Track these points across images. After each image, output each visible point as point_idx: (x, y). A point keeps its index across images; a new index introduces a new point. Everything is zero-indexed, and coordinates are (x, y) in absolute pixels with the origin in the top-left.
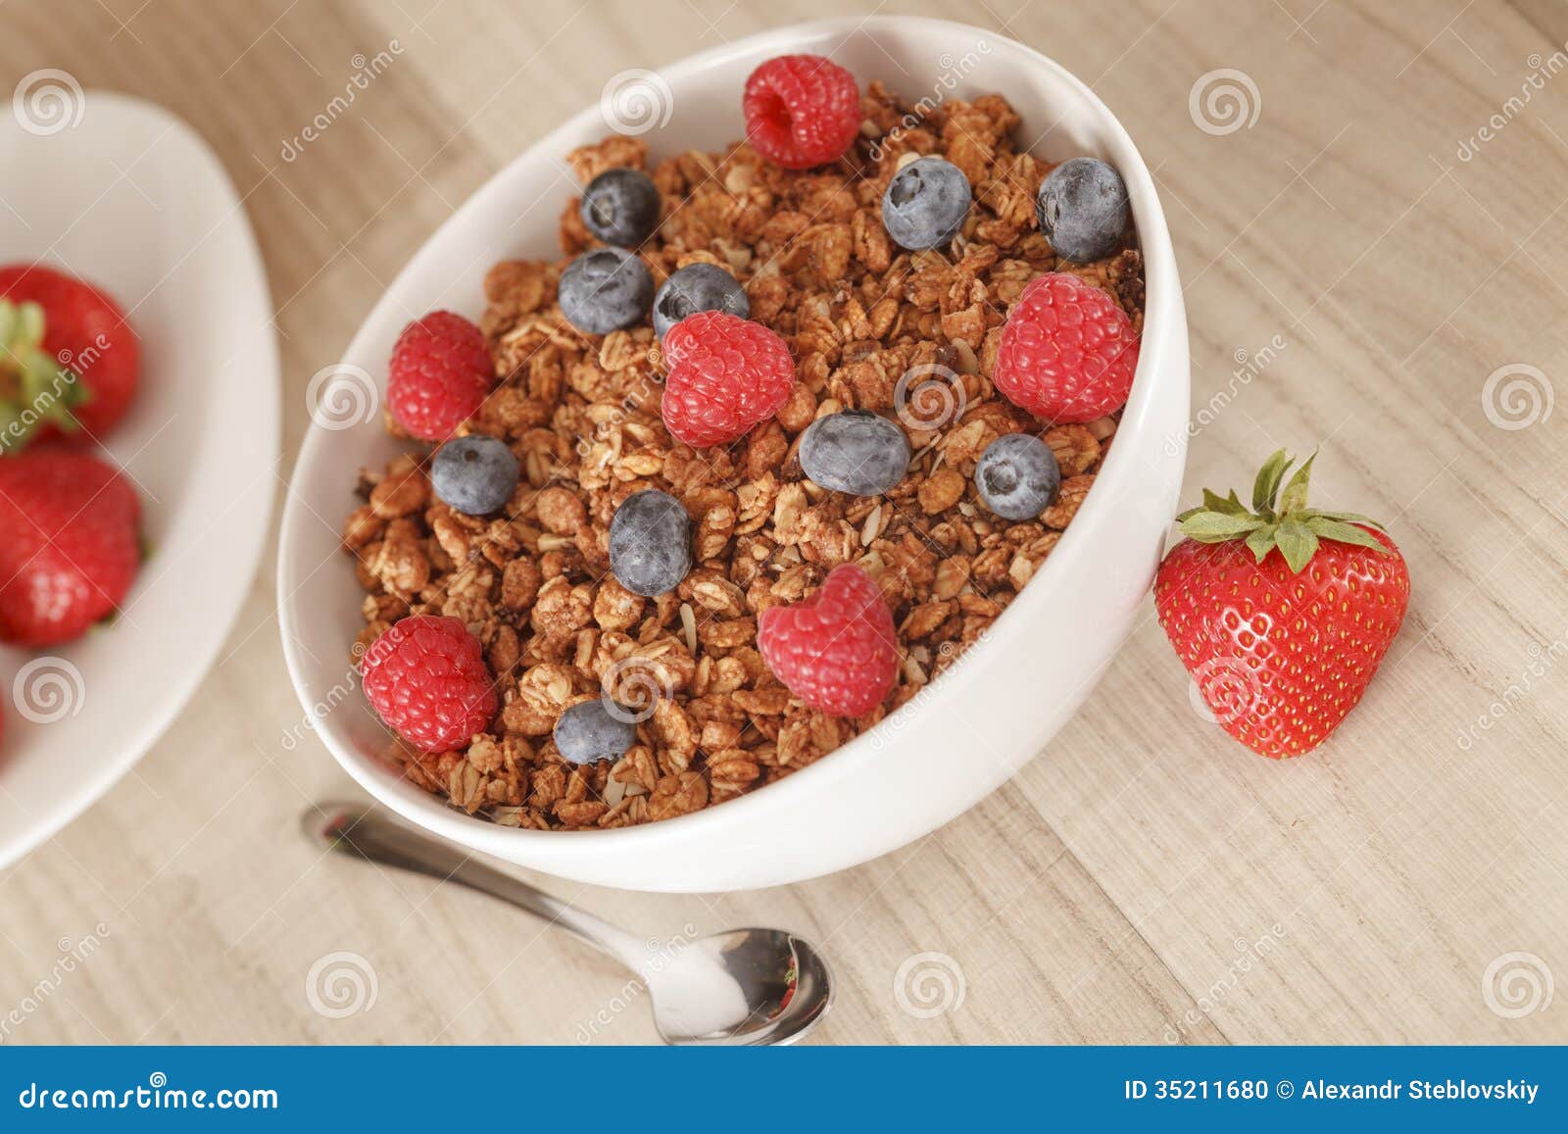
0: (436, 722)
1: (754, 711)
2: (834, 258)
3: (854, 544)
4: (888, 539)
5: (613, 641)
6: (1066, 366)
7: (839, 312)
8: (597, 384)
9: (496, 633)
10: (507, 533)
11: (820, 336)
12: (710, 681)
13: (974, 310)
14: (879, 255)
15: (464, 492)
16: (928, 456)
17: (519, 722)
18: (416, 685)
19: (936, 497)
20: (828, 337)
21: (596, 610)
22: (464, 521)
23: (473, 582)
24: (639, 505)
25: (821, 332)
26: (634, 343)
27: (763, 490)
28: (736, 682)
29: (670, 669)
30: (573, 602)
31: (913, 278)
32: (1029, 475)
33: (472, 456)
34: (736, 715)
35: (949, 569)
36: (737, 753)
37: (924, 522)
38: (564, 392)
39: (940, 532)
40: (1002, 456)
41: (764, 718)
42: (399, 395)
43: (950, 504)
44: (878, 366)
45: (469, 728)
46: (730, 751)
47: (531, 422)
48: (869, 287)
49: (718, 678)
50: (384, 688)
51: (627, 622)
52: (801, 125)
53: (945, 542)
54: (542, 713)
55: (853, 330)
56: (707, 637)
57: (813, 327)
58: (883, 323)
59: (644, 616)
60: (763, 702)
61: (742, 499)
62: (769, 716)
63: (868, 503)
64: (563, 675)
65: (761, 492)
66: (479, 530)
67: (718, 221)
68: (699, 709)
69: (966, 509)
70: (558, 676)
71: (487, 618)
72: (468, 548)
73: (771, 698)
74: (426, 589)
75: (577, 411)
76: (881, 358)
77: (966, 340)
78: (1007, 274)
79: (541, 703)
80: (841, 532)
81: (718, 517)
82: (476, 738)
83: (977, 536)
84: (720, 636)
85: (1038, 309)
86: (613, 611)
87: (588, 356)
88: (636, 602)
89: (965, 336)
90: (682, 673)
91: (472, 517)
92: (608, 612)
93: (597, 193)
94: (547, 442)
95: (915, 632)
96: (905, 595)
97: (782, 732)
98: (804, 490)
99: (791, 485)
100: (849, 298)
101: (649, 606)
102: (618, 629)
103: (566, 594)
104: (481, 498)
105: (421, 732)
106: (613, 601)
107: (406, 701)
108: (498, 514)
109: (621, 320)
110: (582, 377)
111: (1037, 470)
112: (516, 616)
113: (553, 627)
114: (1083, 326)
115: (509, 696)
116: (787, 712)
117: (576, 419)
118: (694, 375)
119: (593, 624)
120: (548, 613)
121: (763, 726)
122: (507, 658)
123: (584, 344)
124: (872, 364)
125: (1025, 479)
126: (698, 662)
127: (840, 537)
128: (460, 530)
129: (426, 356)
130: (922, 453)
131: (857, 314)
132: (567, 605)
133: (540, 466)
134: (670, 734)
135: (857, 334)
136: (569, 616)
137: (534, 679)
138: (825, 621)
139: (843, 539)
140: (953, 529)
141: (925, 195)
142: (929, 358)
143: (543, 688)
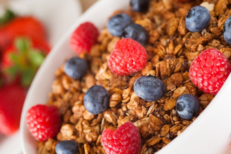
2: (172, 29)
3: (145, 114)
4: (153, 115)
6: (205, 78)
7: (167, 45)
13: (196, 53)
14: (182, 31)
16: (172, 93)
17: (61, 138)
19: (167, 106)
25: (160, 50)
29: (89, 136)
30: (81, 109)
31: (189, 39)
32: (187, 107)
35: (164, 128)
37: (163, 112)
39: (166, 116)
40: (182, 100)
43: (170, 109)
44: (168, 64)
45: (48, 137)
48: (179, 39)
51: (89, 119)
53: (166, 120)
57: (158, 48)
58: (176, 51)
59: (94, 119)
61: (123, 93)
63: (151, 103)
65: (127, 93)
69: (174, 112)
70: (70, 129)
71: (65, 107)
76: (170, 61)
78: (212, 44)
80: (142, 110)
81: (114, 97)
83: (174, 121)
85: (201, 59)
86: (87, 115)
94: (98, 63)
96: (149, 133)
100: (171, 41)
101: (97, 116)
103: (79, 107)
104: (74, 74)
106: (87, 112)
111: (190, 107)
114: (212, 67)
118: (116, 56)
119: (83, 117)
120: (75, 111)
122: (66, 119)
124: (166, 62)
125: (186, 108)
126: (98, 136)
127: (140, 111)
128: (69, 82)
130: (170, 92)
131: (171, 47)
132: (79, 110)
135: (169, 52)
136: (79, 113)
138: (114, 138)
139: (141, 112)
140: (169, 117)
141: (194, 17)
142: (180, 65)
143: (66, 131)
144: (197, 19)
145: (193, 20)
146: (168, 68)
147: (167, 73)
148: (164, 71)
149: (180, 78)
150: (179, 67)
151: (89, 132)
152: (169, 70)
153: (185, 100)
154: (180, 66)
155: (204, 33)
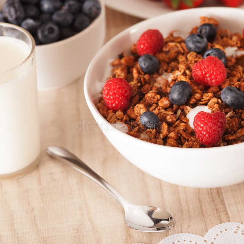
0: (114, 102)
1: (183, 135)
5: (160, 108)
8: (184, 61)
9: (135, 95)
10: (148, 78)
11: (238, 74)
12: (177, 125)
15: (145, 64)
17: (130, 113)
18: (116, 92)
21: (160, 101)
22: (141, 71)
23: (135, 84)
26: (197, 57)
27: (210, 95)
29: (170, 118)
30: (156, 97)
33: (151, 59)
34: (179, 135)
35: (241, 131)
36: (175, 141)
38: (176, 59)
41: (184, 138)
42: (141, 42)
45: (120, 108)
46: (174, 140)
47: (165, 61)
49: (179, 126)
50: (109, 88)
51: (165, 107)
54: (136, 114)
56: (181, 118)
59: (169, 107)
60: (186, 135)
61: (204, 96)
62: (186, 138)
63: (230, 110)
64: (146, 109)
65: (209, 96)
66: (143, 75)
68: (171, 129)
70: (144, 108)
71: (135, 91)
72: (138, 77)
81: (197, 96)
82: (120, 111)
84: (184, 119)
86: (163, 103)
87: (185, 55)
88: (169, 104)
90: (172, 120)
91: (143, 71)
92: (162, 103)
93: (204, 27)
94: (166, 67)
95: (227, 138)
97: (186, 142)
98: (218, 101)
99: (216, 98)
101: (171, 106)
102: (162, 107)
103: (155, 95)
104: (148, 67)
105: (110, 102)
106: (164, 101)
107: (111, 94)
109: (197, 50)
110: (181, 58)
112: (141, 94)
113: (148, 100)
115: (131, 107)
116: (190, 139)
117: (175, 65)
119: (157, 104)
120: (149, 96)
121: (183, 140)
122: (134, 101)
123: (185, 52)
126: (177, 120)
128: (139, 73)
129: (151, 36)
132: (154, 97)
133: (162, 71)
134: (162, 130)
136: (153, 99)
137: (139, 106)
143: (140, 109)
151: (171, 114)
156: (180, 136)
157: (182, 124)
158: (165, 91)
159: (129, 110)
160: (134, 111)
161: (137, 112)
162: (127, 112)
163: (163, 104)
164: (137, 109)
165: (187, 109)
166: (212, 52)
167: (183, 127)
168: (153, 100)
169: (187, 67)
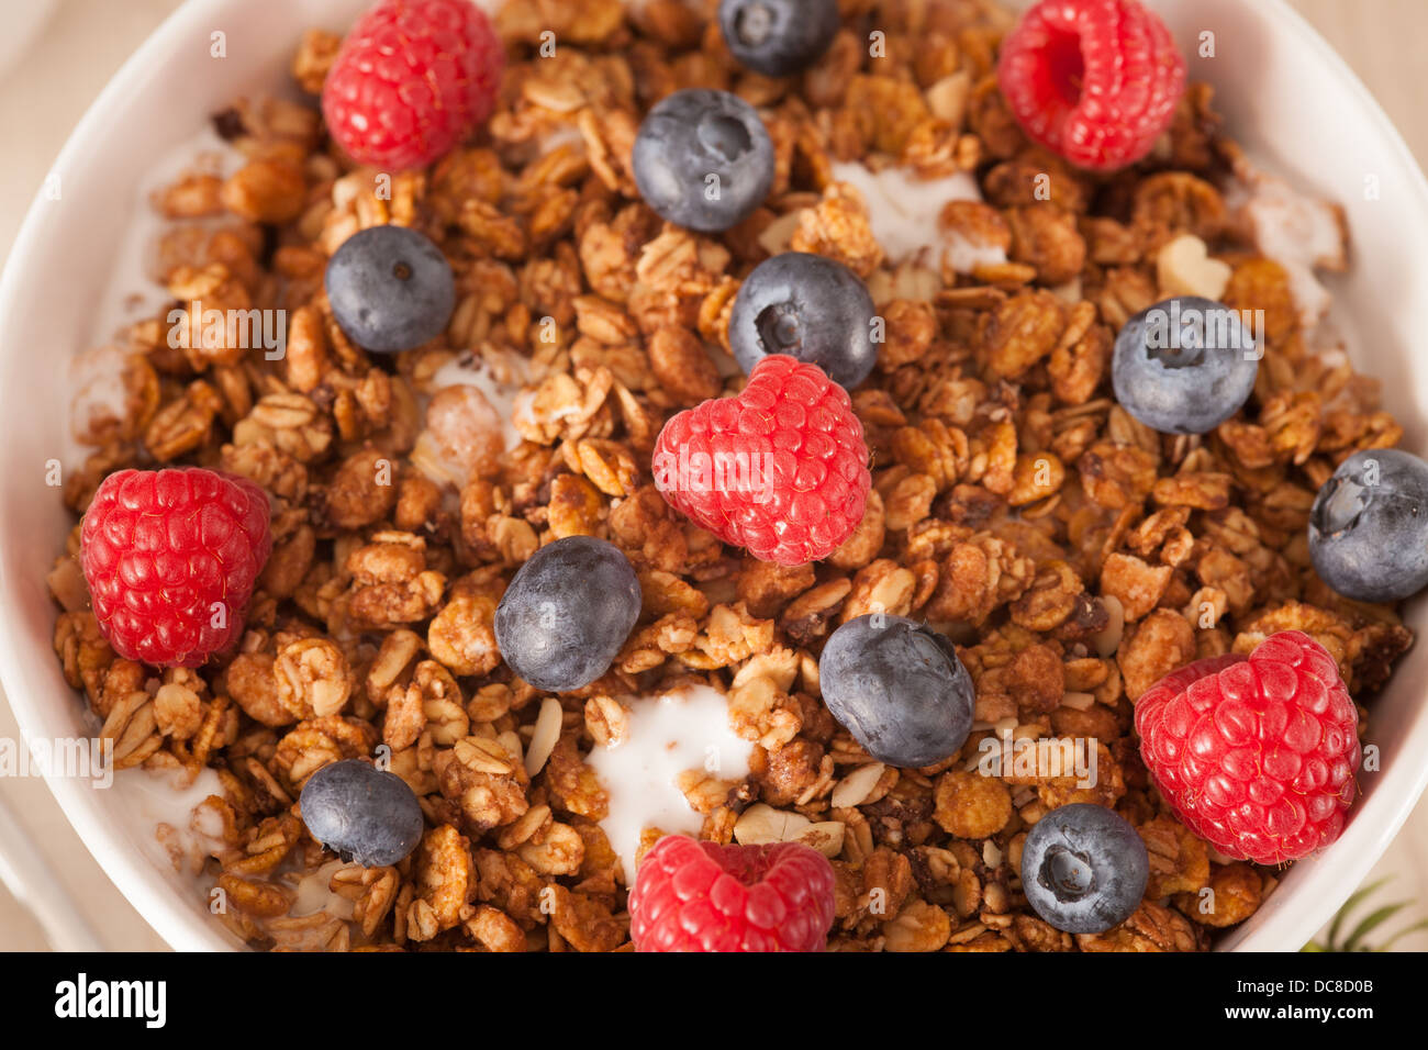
1: (561, 929)
2: (1021, 349)
3: (822, 795)
4: (867, 816)
5: (438, 687)
7: (980, 429)
8: (612, 271)
9: (291, 536)
10: (382, 403)
11: (941, 456)
12: (529, 842)
13: (1160, 574)
14: (1080, 385)
15: (363, 314)
17: (247, 690)
19: (962, 815)
20: (949, 463)
22: (338, 340)
23: (298, 429)
24: (591, 576)
25: (947, 452)
28: (560, 867)
29: (494, 800)
30: (414, 587)
32: (1105, 894)
33: (404, 274)
35: (921, 921)
37: (925, 829)
39: (940, 858)
40: (1087, 846)
43: (975, 836)
44: (994, 565)
47: (499, 252)
48: (1039, 418)
49: (542, 844)
51: (466, 670)
52: (1083, 119)
53: (938, 877)
55: (988, 471)
57: (940, 437)
59: (492, 677)
60: (580, 924)
61: (714, 622)
64: (345, 679)
65: (743, 639)
66: (348, 366)
67: (890, 129)
69: (990, 855)
70: (338, 677)
72: (320, 383)
73: (591, 926)
74: (232, 371)
75: (564, 281)
77: (1125, 607)
78: (1225, 534)
79: (293, 692)
83: (982, 902)
84: (577, 791)
86: (458, 646)
89: (1125, 600)
90: (504, 813)
91: (350, 342)
92: (450, 640)
94: (502, 295)
98: (799, 668)
99: (788, 652)
100: (1008, 421)
102: (450, 669)
103: (413, 571)
106: (466, 633)
108: (383, 361)
110: (598, 247)
111: (1118, 894)
112: (326, 525)
115: (256, 641)
117: (558, 293)
120: (372, 575)
124: (988, 554)
125: (1096, 897)
128: (326, 352)
131: (1006, 456)
132: (404, 584)
134: (436, 880)
135: (988, 480)
136: (397, 601)
137: (305, 657)
139: (813, 783)
140: (957, 870)
141: (1196, 372)
142: (1065, 603)
143: (309, 679)
144: (1207, 390)
145: (1188, 387)
146: (991, 588)
147: (975, 614)
148: (970, 601)
149: (1054, 684)
150: (1058, 616)
151: (496, 775)
152: (992, 603)
153: (1108, 853)
154: (1066, 611)
155: (1186, 450)
156: (542, 920)
157: (564, 835)
158: (480, 535)
159: (242, 659)
160: (269, 670)
161: (291, 696)
162: (230, 676)
163: (454, 650)
164: (292, 675)
165: (601, 717)
166: (791, 304)
167: (566, 858)
168: (395, 608)
169: (631, 332)
